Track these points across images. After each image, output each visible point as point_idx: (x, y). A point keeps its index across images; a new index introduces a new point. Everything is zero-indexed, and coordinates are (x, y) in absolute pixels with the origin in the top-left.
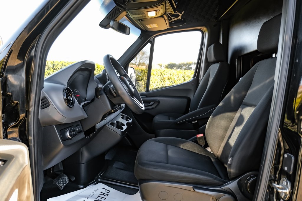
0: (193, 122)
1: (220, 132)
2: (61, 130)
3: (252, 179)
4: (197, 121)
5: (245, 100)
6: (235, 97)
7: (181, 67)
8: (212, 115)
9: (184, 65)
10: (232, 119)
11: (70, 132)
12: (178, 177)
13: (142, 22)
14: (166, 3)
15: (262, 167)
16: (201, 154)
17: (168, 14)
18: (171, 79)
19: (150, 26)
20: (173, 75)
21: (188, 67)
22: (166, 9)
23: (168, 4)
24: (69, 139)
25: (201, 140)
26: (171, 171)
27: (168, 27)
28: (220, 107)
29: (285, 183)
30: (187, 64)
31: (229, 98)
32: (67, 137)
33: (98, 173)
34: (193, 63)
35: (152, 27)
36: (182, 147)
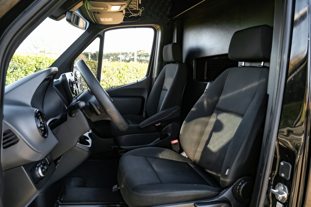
0: (156, 125)
1: (195, 137)
2: (31, 170)
3: (244, 185)
4: (160, 124)
5: (219, 105)
6: (208, 102)
7: (108, 57)
8: (186, 120)
9: (112, 55)
10: (206, 124)
11: (42, 169)
12: (180, 197)
13: (97, 15)
15: (262, 176)
16: (179, 161)
17: (128, 9)
18: (106, 72)
19: (105, 19)
20: (108, 68)
21: (116, 57)
24: (41, 178)
25: (176, 146)
26: (172, 193)
28: (193, 111)
29: (283, 188)
30: (115, 54)
31: (202, 103)
32: (39, 176)
33: (57, 199)
34: (121, 53)
36: (160, 157)
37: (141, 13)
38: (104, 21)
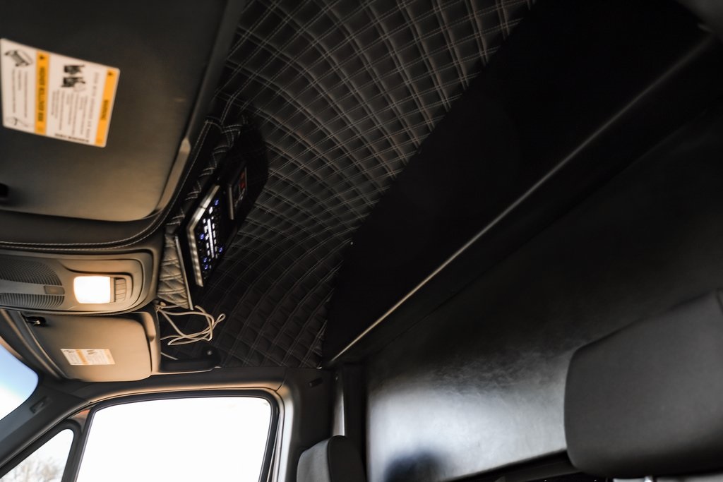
13: (43, 331)
14: (163, 251)
17: (164, 313)
19: (80, 355)
22: (159, 283)
23: (172, 258)
27: (155, 372)
35: (90, 363)
37: (210, 331)
38: (80, 363)
